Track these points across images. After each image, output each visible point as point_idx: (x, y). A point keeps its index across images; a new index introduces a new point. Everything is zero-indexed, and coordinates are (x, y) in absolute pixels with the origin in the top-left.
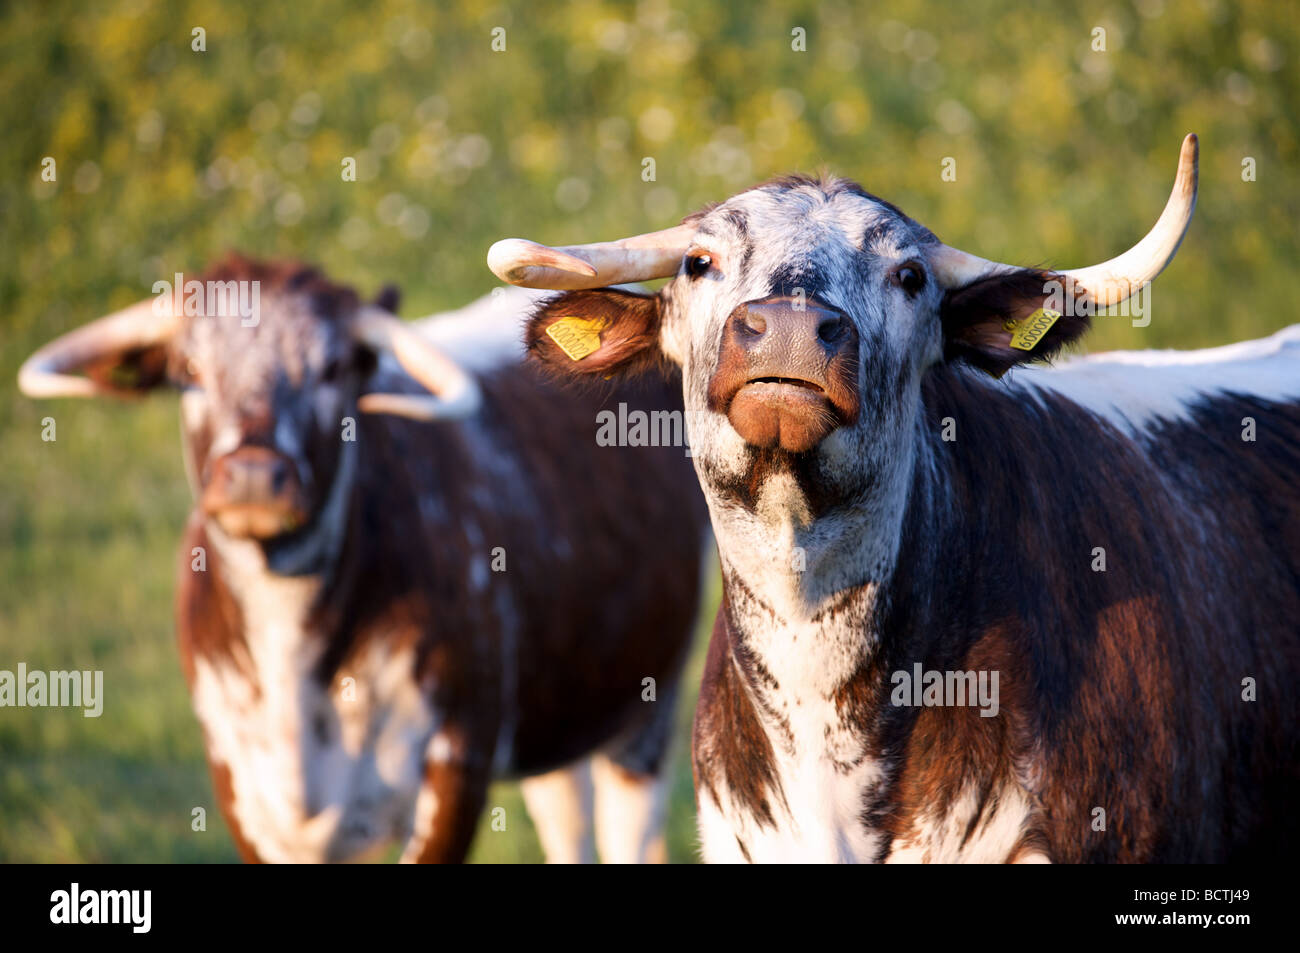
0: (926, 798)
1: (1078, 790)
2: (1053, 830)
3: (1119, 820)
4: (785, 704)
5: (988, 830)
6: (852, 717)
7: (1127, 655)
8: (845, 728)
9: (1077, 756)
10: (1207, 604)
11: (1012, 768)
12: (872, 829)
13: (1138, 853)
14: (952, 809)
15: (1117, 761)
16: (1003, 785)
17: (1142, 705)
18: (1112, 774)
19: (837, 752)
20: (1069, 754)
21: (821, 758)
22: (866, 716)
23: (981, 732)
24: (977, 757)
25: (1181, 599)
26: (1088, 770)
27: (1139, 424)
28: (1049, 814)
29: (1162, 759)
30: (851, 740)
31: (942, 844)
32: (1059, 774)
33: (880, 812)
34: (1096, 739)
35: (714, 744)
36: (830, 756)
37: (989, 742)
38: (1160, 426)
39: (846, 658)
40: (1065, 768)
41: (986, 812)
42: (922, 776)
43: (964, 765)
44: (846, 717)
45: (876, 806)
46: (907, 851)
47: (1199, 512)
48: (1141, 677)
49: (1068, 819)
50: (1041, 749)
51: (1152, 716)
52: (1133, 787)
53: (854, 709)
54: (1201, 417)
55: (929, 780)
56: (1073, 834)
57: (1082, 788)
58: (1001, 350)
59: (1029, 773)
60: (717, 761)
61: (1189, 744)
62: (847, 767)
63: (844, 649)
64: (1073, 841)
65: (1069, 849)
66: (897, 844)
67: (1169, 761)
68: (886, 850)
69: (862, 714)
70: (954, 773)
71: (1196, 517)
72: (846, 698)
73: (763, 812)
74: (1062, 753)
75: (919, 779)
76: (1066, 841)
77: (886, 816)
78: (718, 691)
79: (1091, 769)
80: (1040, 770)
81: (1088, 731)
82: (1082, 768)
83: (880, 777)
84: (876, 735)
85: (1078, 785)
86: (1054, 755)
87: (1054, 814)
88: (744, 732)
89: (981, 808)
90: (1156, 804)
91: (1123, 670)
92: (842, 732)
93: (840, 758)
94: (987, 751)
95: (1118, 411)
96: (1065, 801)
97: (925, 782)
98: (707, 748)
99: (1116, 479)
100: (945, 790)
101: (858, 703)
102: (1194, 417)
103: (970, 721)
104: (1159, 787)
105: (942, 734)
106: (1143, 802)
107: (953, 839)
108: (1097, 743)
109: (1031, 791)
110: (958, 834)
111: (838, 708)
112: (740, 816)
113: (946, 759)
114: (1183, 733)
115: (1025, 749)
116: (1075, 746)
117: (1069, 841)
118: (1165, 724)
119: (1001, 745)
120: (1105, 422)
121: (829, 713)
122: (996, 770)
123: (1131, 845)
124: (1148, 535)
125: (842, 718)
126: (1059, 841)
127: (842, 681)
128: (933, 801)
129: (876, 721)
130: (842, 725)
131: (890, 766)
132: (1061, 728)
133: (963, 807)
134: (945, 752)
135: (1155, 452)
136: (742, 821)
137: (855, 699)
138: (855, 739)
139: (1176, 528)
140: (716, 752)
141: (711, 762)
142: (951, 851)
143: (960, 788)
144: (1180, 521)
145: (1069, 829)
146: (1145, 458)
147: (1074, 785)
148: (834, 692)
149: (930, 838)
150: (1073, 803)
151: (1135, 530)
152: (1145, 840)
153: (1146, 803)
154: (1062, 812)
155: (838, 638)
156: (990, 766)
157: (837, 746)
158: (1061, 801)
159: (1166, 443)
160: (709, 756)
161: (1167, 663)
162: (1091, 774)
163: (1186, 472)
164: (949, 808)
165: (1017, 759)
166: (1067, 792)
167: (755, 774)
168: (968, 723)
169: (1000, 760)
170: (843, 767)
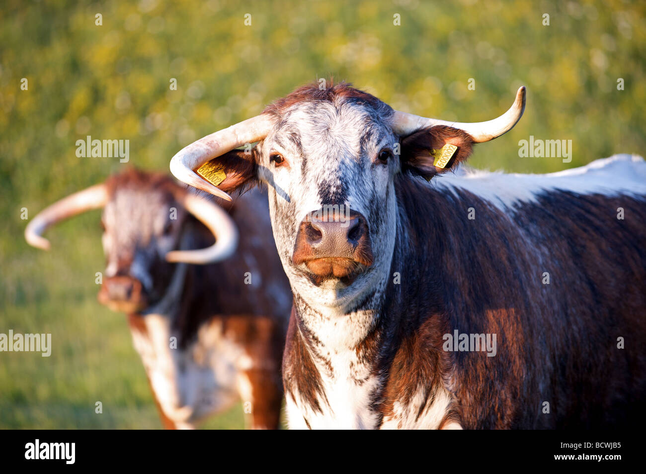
0: (399, 395)
1: (474, 390)
2: (462, 410)
3: (496, 405)
4: (329, 354)
5: (430, 411)
6: (365, 357)
7: (499, 321)
8: (361, 363)
9: (474, 373)
10: (542, 295)
11: (441, 380)
12: (374, 412)
13: (506, 422)
14: (412, 400)
15: (495, 376)
16: (437, 388)
17: (507, 347)
18: (492, 382)
19: (356, 375)
20: (470, 373)
21: (348, 378)
22: (371, 355)
23: (426, 360)
24: (423, 373)
25: (529, 293)
26: (480, 380)
27: (509, 204)
28: (460, 402)
29: (517, 374)
30: (364, 368)
31: (407, 418)
32: (465, 382)
33: (378, 403)
34: (483, 364)
35: (292, 370)
36: (353, 377)
37: (430, 366)
38: (520, 205)
39: (363, 330)
40: (468, 379)
41: (429, 402)
42: (398, 383)
43: (418, 377)
44: (361, 357)
45: (376, 400)
46: (390, 422)
47: (539, 248)
48: (507, 333)
49: (470, 405)
50: (456, 369)
51: (513, 352)
52: (502, 388)
53: (366, 353)
54: (542, 200)
55: (401, 385)
56: (472, 412)
57: (477, 390)
58: (429, 167)
59: (450, 382)
60: (293, 379)
61: (532, 366)
62: (361, 382)
63: (362, 326)
64: (472, 416)
65: (471, 420)
66: (385, 419)
67: (521, 375)
68: (380, 423)
69: (369, 355)
70: (413, 381)
71: (537, 250)
72: (362, 347)
73: (316, 405)
74: (467, 372)
75: (396, 385)
76: (469, 416)
77: (380, 404)
78: (293, 343)
79: (481, 380)
80: (455, 381)
81: (479, 361)
82: (477, 379)
83: (377, 385)
84: (376, 364)
85: (474, 388)
86: (462, 372)
87: (463, 403)
88: (305, 364)
89: (426, 399)
90: (514, 397)
91: (497, 329)
92: (359, 365)
93: (358, 378)
94: (429, 371)
95: (498, 198)
96: (468, 396)
97: (399, 386)
98: (289, 373)
99: (495, 233)
100: (409, 390)
101: (367, 349)
102: (538, 200)
103: (420, 355)
104: (516, 388)
105: (407, 361)
106: (508, 396)
107: (412, 415)
108: (484, 366)
109: (451, 391)
110: (415, 413)
111: (357, 353)
112: (305, 407)
113: (409, 374)
114: (529, 360)
115: (447, 370)
116: (473, 368)
117: (471, 416)
118: (519, 356)
119: (436, 367)
120: (490, 204)
121: (353, 356)
122: (434, 380)
123: (502, 418)
124: (511, 260)
125: (359, 358)
126: (465, 416)
127: (360, 341)
128: (403, 395)
129: (377, 357)
130: (359, 362)
131: (383, 379)
132: (466, 359)
133: (417, 399)
134: (409, 371)
135: (517, 218)
136: (306, 409)
137: (366, 347)
138: (366, 367)
139: (527, 257)
140: (293, 374)
141: (290, 380)
142: (411, 422)
143: (415, 390)
144: (529, 253)
145: (471, 410)
146: (511, 221)
147: (473, 388)
148: (356, 346)
149: (401, 415)
150: (472, 397)
151: (504, 258)
152: (509, 415)
153: (509, 396)
154: (467, 402)
155: (358, 321)
156: (430, 378)
157: (356, 372)
158: (466, 396)
159: (523, 213)
160: (290, 376)
161: (520, 326)
162: (481, 383)
163: (533, 228)
164: (410, 400)
165: (444, 375)
166: (469, 392)
167: (311, 385)
168: (419, 356)
169: (435, 375)
170: (359, 383)
